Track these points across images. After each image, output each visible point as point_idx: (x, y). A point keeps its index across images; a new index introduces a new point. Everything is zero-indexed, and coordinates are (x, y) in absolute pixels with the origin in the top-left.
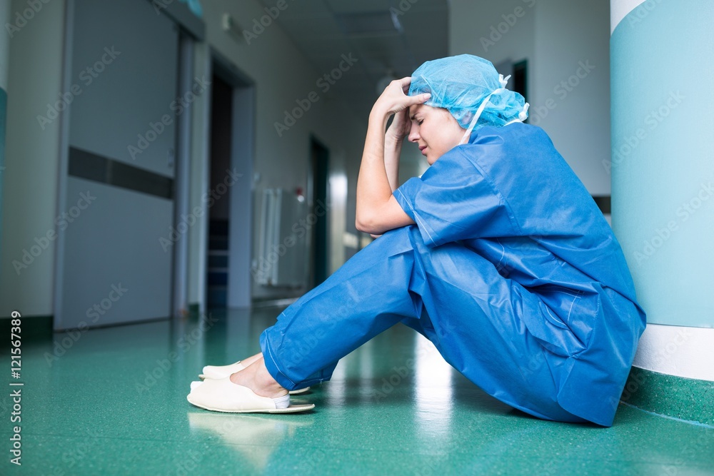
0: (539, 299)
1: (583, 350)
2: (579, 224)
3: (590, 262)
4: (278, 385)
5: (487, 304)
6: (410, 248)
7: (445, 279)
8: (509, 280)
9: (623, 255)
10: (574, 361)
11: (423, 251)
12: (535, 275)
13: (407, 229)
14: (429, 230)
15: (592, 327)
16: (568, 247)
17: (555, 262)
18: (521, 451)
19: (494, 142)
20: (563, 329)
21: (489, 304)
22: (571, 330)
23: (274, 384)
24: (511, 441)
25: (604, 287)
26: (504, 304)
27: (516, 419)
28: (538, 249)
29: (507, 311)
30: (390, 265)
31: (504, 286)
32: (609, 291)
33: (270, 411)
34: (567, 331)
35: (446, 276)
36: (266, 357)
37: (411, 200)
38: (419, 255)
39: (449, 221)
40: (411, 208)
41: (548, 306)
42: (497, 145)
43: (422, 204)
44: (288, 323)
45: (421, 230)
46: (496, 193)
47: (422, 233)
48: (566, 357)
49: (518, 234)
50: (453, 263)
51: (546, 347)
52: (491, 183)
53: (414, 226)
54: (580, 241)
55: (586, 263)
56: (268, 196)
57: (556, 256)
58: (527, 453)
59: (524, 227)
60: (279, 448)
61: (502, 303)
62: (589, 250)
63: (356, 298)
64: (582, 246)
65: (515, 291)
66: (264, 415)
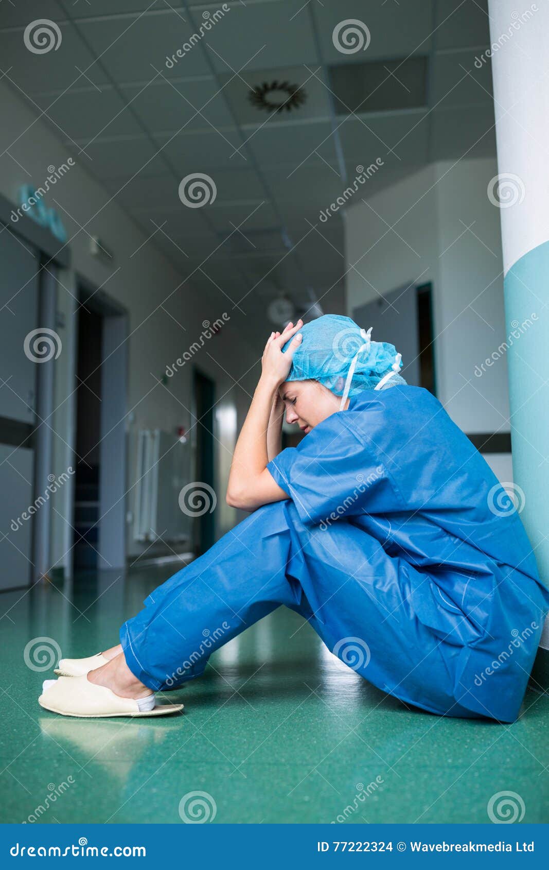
0: (430, 580)
1: (479, 638)
2: (471, 495)
3: (484, 537)
4: (141, 685)
5: (372, 588)
6: (285, 528)
7: (325, 561)
8: (397, 559)
9: (523, 527)
10: (470, 651)
11: (300, 529)
12: (424, 554)
13: (283, 504)
14: (305, 506)
15: (487, 613)
16: (460, 522)
17: (447, 539)
18: (410, 758)
19: (374, 408)
20: (457, 615)
21: (375, 588)
22: (465, 615)
23: (136, 683)
24: (400, 746)
25: (500, 565)
26: (391, 587)
27: (410, 716)
28: (427, 525)
29: (395, 596)
30: (264, 546)
31: (390, 565)
32: (507, 569)
33: (132, 714)
34: (462, 617)
35: (327, 557)
36: (127, 653)
37: (286, 472)
38: (297, 534)
39: (328, 495)
40: (286, 481)
41: (441, 588)
42: (377, 412)
43: (298, 477)
44: (151, 615)
45: (297, 506)
46: (378, 464)
47: (298, 509)
48: (461, 646)
49: (403, 509)
50: (333, 542)
51: (439, 636)
52: (373, 453)
53: (289, 501)
54: (472, 514)
55: (480, 539)
56: (144, 437)
57: (447, 532)
58: (416, 761)
59: (409, 502)
60: (139, 764)
61: (388, 587)
62: (482, 524)
63: (228, 586)
64: (475, 520)
65: (404, 572)
66: (126, 720)
